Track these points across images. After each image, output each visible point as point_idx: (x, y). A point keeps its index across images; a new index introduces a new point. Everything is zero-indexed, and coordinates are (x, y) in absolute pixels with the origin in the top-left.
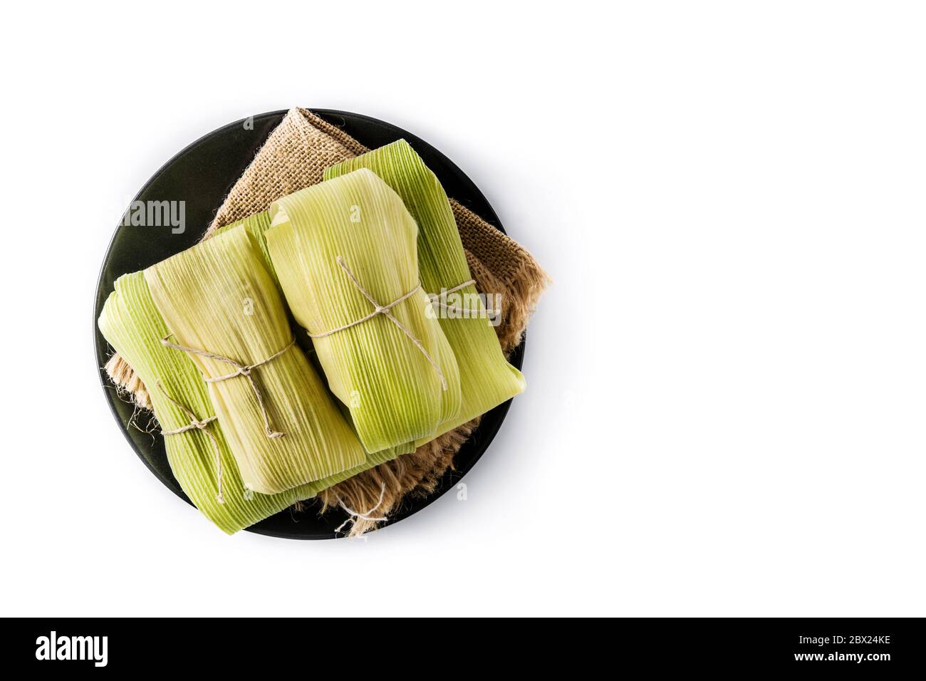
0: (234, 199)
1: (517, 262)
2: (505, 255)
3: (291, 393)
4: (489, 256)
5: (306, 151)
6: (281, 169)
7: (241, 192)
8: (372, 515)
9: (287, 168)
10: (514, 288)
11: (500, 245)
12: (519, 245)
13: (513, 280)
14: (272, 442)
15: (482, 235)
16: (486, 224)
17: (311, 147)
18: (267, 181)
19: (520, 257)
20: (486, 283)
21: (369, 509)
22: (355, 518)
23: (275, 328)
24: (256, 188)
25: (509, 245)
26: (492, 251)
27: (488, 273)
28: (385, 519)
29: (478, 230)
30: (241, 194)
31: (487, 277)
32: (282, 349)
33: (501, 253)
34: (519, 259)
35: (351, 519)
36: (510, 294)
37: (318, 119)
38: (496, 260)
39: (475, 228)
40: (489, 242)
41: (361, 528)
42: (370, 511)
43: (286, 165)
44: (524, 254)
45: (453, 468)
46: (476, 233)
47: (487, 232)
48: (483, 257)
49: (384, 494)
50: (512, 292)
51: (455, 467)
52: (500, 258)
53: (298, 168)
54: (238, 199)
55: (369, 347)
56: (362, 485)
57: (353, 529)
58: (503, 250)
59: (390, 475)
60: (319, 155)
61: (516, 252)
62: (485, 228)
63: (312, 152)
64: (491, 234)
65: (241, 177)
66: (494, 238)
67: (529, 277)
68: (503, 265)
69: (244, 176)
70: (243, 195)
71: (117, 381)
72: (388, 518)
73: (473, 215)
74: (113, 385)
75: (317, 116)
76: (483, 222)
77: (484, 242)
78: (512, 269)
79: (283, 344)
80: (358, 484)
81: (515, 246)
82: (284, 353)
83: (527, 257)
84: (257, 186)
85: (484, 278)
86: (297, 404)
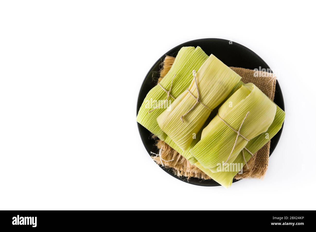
0: (238, 70)
1: (263, 166)
2: (263, 161)
3: (197, 118)
4: (259, 156)
5: (264, 85)
6: (255, 80)
7: (242, 71)
8: (163, 161)
9: (256, 81)
10: (254, 169)
11: (265, 158)
12: (268, 164)
13: (257, 168)
14: (179, 119)
15: (265, 151)
16: (269, 151)
17: (267, 86)
18: (249, 77)
19: (265, 166)
20: (252, 160)
21: (164, 159)
22: (158, 156)
23: (215, 103)
24: (245, 75)
25: (267, 161)
26: (262, 157)
27: (255, 159)
28: (163, 166)
29: (266, 149)
30: (241, 71)
31: (254, 159)
32: (209, 108)
33: (263, 160)
34: (264, 166)
35: (157, 155)
36: (252, 169)
37: (275, 83)
38: (259, 159)
39: (266, 148)
40: (264, 154)
41: (156, 159)
42: (163, 160)
43: (257, 81)
44: (267, 167)
45: (188, 178)
46: (265, 149)
47: (267, 152)
48: (258, 155)
49: (171, 161)
50: (253, 169)
51: (189, 179)
52: (261, 160)
53: (258, 85)
54: (239, 71)
55: (225, 135)
56: (170, 153)
57: (155, 157)
58: (264, 160)
59: (177, 160)
60: (265, 89)
61: (266, 164)
62: (268, 151)
63: (265, 87)
64: (267, 154)
65: (246, 69)
66: (266, 155)
67: (261, 172)
68: (259, 162)
69: (247, 70)
70: (241, 72)
71: (164, 61)
72: (164, 166)
73: (270, 145)
74: (163, 61)
75: (276, 83)
76: (269, 149)
77: (263, 153)
78: (260, 166)
79: (211, 108)
80: (169, 152)
81: (267, 163)
82: (208, 110)
83: (266, 168)
84: (246, 75)
85: (253, 158)
86: (194, 122)
